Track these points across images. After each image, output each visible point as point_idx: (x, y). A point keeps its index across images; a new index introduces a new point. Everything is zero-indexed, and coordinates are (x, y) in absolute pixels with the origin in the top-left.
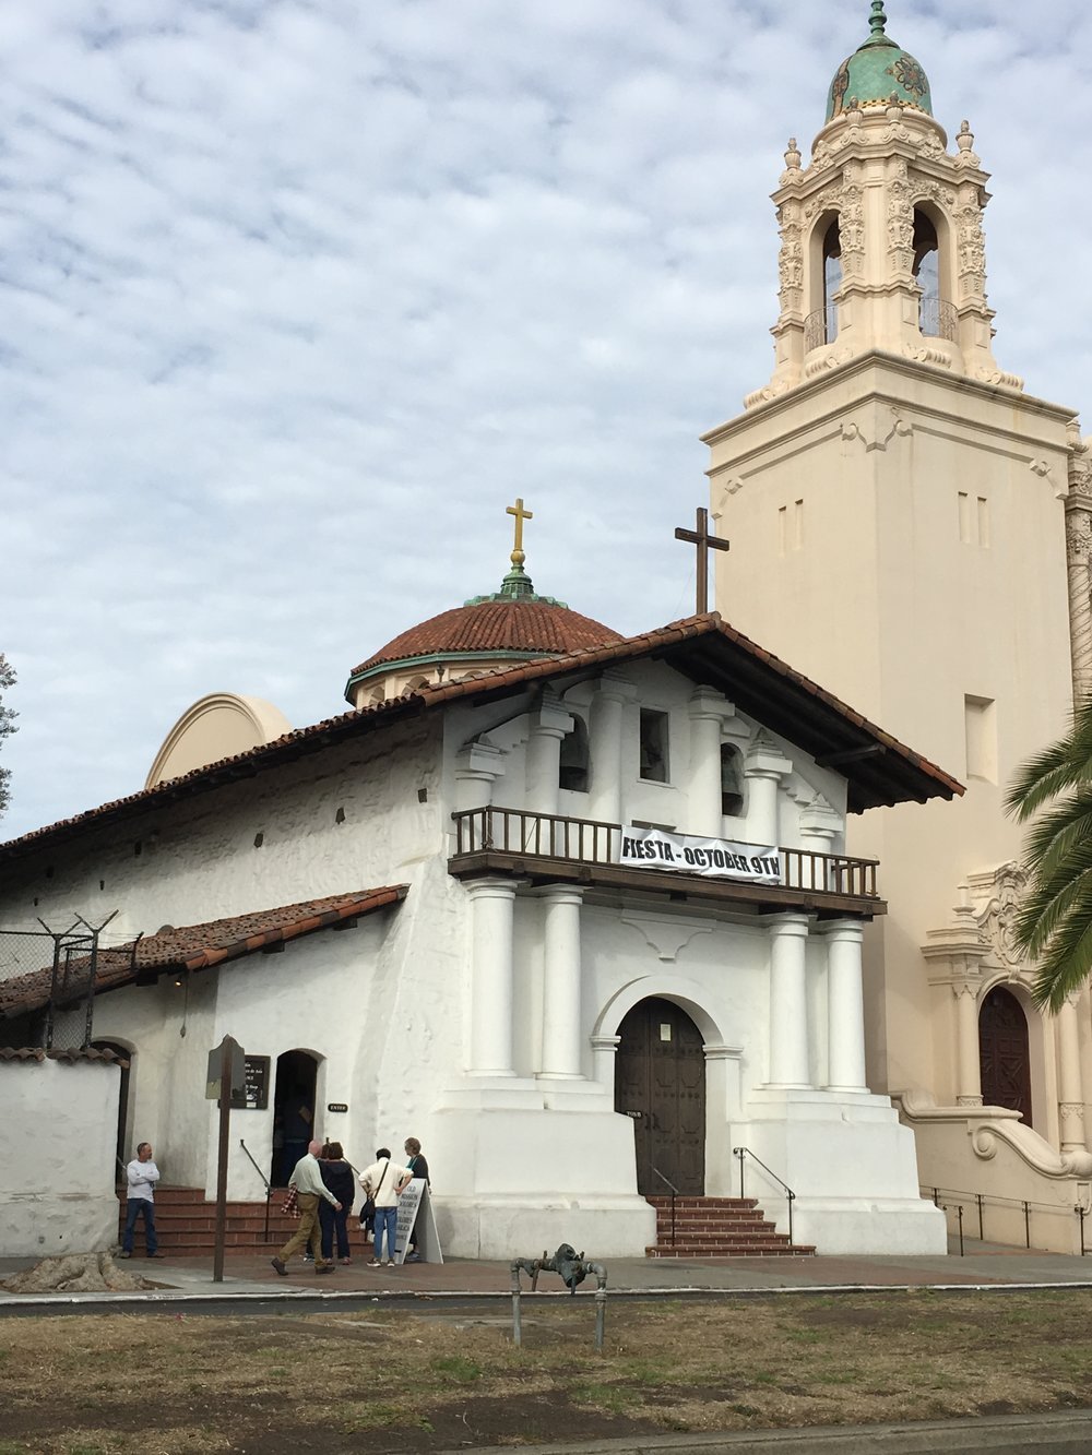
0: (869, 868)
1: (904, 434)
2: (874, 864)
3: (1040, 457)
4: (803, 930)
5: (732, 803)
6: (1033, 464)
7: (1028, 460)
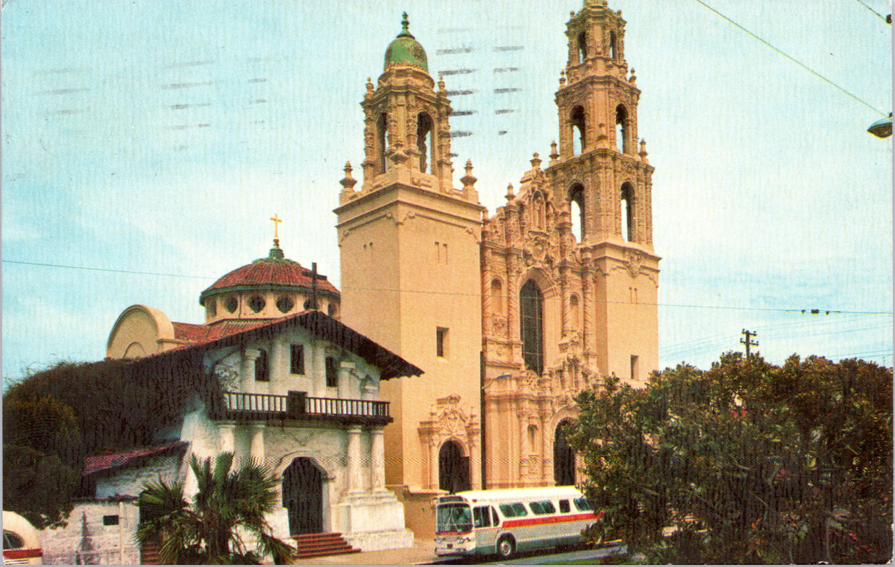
0: (386, 405)
1: (411, 218)
2: (388, 403)
3: (469, 226)
4: (360, 431)
5: (332, 381)
6: (466, 229)
7: (465, 227)
